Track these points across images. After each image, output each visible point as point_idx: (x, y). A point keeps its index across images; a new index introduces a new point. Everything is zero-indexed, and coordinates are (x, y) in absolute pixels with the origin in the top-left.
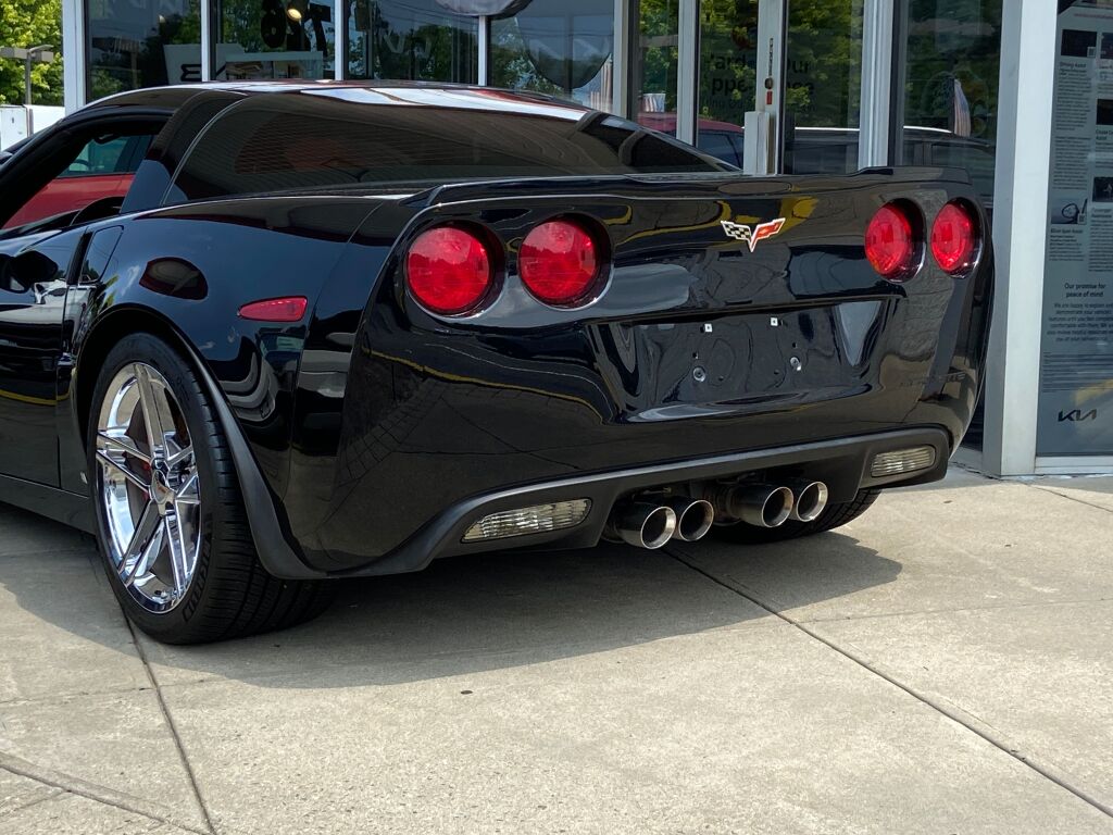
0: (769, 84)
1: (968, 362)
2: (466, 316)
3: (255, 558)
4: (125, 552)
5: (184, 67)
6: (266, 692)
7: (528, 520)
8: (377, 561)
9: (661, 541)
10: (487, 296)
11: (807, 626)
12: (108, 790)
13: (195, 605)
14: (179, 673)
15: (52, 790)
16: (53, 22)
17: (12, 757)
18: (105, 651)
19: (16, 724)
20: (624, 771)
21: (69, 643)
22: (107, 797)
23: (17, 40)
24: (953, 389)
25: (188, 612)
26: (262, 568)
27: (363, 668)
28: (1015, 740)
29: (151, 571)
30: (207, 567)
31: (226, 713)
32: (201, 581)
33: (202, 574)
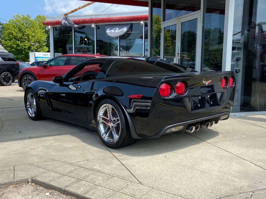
0: (178, 54)
1: (231, 101)
2: (168, 97)
3: (131, 136)
4: (103, 133)
5: (69, 48)
6: (134, 157)
7: (174, 130)
8: (152, 136)
9: (192, 131)
10: (171, 94)
11: (211, 143)
12: (120, 176)
13: (119, 143)
14: (117, 154)
15: (110, 176)
16: (37, 39)
17: (100, 170)
18: (102, 150)
19: (97, 164)
20: (200, 171)
21: (96, 149)
22: (120, 177)
23: (31, 42)
24: (228, 106)
25: (117, 144)
26: (132, 137)
27: (146, 153)
28: (258, 164)
29: (108, 137)
30: (122, 137)
31: (130, 161)
32: (120, 139)
33: (121, 138)
